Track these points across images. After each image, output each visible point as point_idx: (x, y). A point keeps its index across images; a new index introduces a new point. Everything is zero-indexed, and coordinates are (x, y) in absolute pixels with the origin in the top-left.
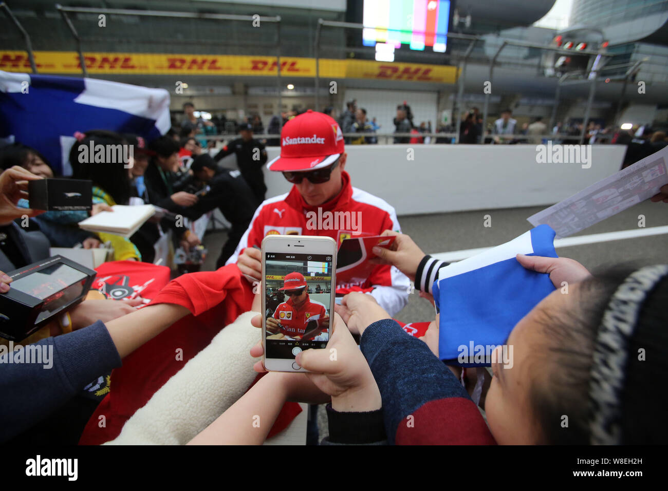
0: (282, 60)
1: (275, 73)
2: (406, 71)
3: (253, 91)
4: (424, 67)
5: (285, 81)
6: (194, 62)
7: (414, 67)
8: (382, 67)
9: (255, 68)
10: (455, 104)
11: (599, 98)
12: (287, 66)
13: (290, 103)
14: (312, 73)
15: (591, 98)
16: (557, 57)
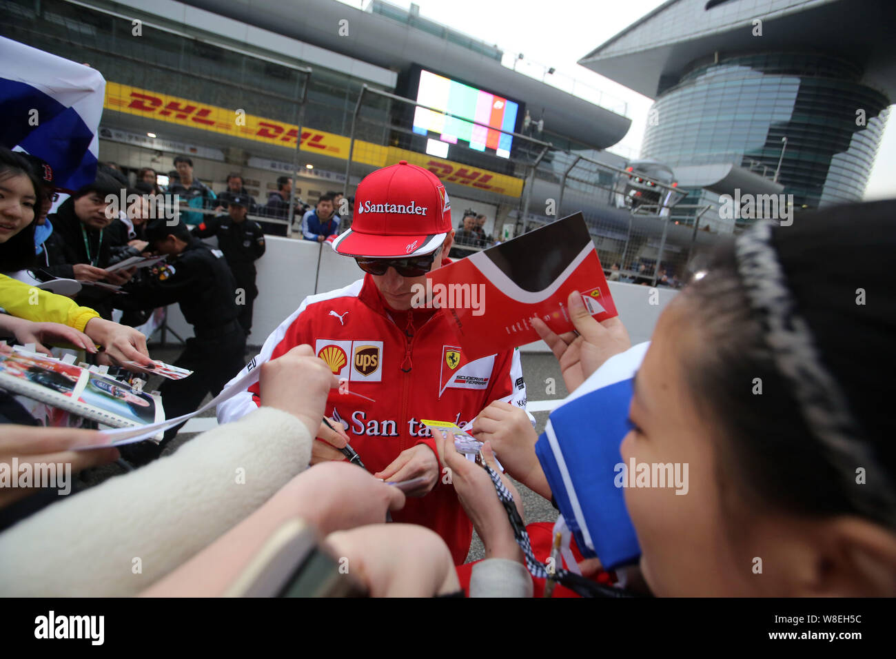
0: (305, 130)
1: (291, 144)
2: (462, 173)
3: (255, 162)
4: (483, 173)
5: (304, 159)
6: (173, 106)
7: (471, 170)
8: (432, 163)
9: (263, 133)
10: (519, 218)
11: (671, 241)
12: (309, 140)
13: (305, 187)
14: (344, 155)
15: (663, 240)
16: (629, 188)
